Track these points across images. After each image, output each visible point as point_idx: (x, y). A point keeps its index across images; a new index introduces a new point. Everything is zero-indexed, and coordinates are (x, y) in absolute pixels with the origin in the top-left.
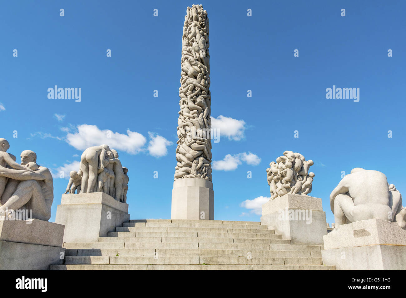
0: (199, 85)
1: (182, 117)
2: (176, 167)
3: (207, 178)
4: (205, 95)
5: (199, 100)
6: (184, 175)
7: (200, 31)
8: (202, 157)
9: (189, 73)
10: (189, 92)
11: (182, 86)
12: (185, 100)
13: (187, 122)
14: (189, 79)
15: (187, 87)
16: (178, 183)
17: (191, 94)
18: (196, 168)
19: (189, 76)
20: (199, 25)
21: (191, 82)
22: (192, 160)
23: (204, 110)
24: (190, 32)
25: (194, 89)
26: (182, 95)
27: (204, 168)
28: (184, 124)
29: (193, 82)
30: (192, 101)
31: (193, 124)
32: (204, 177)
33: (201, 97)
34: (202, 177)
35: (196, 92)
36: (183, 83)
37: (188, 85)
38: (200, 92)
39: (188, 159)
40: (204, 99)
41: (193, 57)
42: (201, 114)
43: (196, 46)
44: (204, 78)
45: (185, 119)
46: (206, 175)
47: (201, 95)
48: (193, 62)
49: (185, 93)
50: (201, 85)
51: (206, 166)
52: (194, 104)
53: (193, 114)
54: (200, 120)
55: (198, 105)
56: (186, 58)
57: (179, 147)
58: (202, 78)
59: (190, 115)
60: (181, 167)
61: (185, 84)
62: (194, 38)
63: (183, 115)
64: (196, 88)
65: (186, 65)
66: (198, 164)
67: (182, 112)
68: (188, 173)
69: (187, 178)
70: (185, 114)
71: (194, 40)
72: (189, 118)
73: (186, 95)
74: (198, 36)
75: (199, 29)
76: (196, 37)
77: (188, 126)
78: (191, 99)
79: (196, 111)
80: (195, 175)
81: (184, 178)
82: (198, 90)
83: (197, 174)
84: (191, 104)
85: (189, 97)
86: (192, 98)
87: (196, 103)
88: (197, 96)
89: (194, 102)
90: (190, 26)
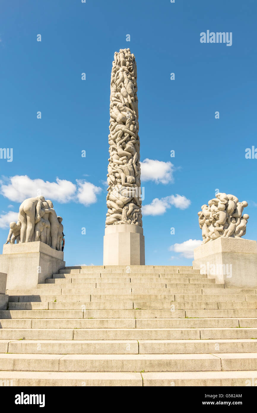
0: (128, 131)
1: (112, 164)
2: (107, 214)
3: (137, 223)
4: (134, 141)
5: (128, 146)
6: (115, 221)
7: (128, 76)
8: (132, 203)
9: (118, 120)
10: (118, 138)
11: (111, 133)
12: (115, 147)
13: (117, 169)
14: (117, 126)
15: (116, 133)
16: (109, 230)
17: (120, 140)
18: (126, 214)
19: (118, 123)
20: (127, 70)
21: (120, 129)
22: (122, 206)
23: (133, 156)
24: (118, 77)
25: (123, 135)
26: (111, 142)
27: (134, 214)
28: (114, 171)
29: (122, 128)
30: (121, 147)
31: (122, 170)
32: (135, 223)
33: (130, 142)
34: (132, 222)
35: (125, 138)
36: (113, 130)
37: (117, 132)
38: (129, 138)
39: (119, 205)
40: (133, 145)
41: (122, 103)
42: (131, 160)
43: (124, 92)
44: (132, 124)
45: (114, 166)
46: (136, 221)
47: (130, 140)
48: (122, 108)
49: (114, 140)
50: (130, 130)
51: (136, 212)
52: (124, 150)
53: (122, 161)
54: (129, 166)
55: (127, 151)
56: (115, 105)
57: (110, 194)
58: (131, 123)
59: (120, 162)
60: (112, 214)
61: (114, 130)
62: (122, 83)
63: (112, 162)
64: (125, 134)
65: (114, 112)
66: (128, 210)
67: (112, 159)
68: (119, 219)
69: (118, 224)
70: (115, 161)
71: (123, 85)
72: (119, 165)
73: (115, 142)
74: (126, 81)
75: (127, 73)
76: (124, 82)
77: (117, 172)
78: (121, 146)
79: (125, 157)
80: (125, 221)
81: (115, 224)
82: (127, 136)
83: (127, 220)
84: (120, 151)
85: (118, 144)
86: (121, 144)
87: (125, 149)
88: (126, 142)
89: (123, 148)
90: (118, 71)
